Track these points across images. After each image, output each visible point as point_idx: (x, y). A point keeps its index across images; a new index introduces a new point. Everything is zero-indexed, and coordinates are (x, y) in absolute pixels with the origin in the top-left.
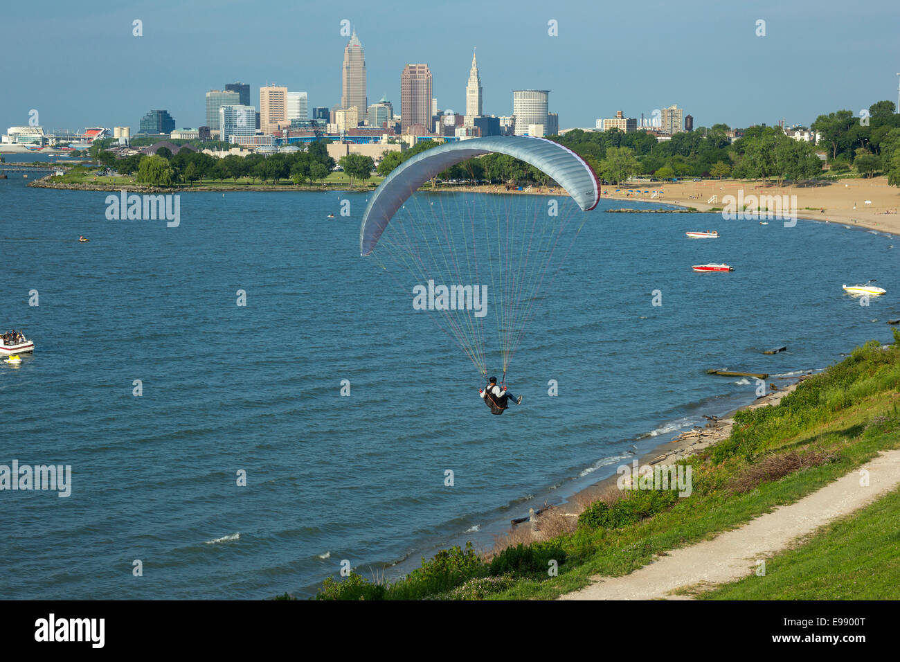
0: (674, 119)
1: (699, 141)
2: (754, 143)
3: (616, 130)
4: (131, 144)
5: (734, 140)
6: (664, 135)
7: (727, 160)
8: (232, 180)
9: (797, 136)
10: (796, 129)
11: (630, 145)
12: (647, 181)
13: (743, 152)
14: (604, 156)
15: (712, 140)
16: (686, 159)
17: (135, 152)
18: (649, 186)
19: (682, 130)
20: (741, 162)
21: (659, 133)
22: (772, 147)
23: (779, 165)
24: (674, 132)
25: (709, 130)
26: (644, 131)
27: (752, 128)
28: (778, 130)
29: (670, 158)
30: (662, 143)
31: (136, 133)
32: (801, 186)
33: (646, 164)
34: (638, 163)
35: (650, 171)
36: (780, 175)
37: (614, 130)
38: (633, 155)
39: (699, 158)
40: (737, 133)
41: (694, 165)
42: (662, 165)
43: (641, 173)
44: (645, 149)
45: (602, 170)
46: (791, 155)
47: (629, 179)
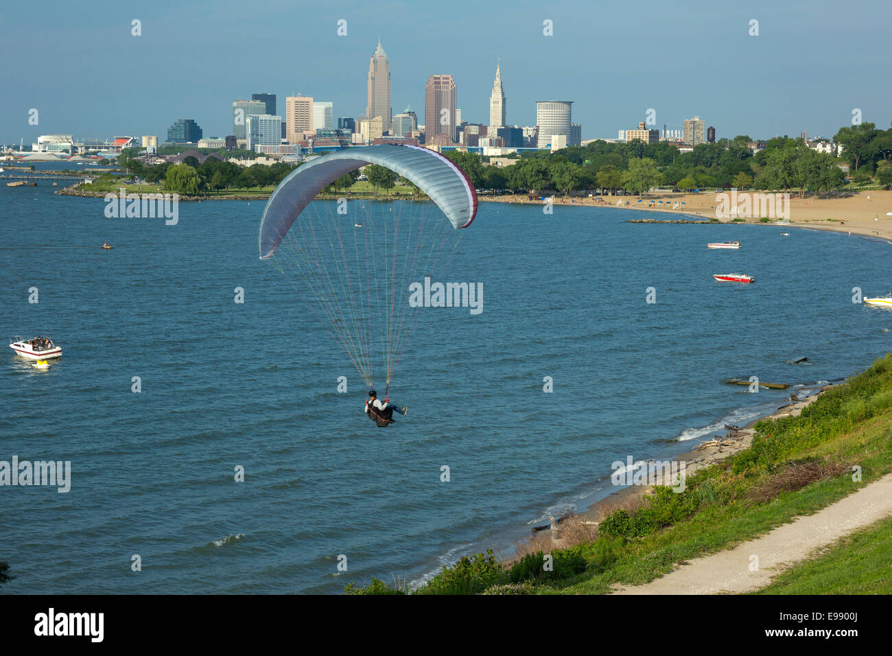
0: (696, 131)
1: (720, 152)
2: (776, 154)
3: (638, 141)
4: (159, 153)
5: (756, 151)
6: (686, 146)
7: (749, 171)
8: (257, 188)
9: (819, 148)
10: (818, 141)
11: (652, 156)
12: (670, 192)
13: (765, 164)
14: (626, 167)
15: (734, 152)
16: (707, 170)
17: (163, 161)
18: (670, 197)
19: (704, 141)
20: (764, 174)
21: (681, 144)
22: (794, 158)
23: (800, 177)
24: (697, 143)
25: (731, 141)
26: (667, 142)
27: (774, 140)
28: (801, 141)
29: (692, 169)
30: (685, 154)
31: (163, 142)
32: (823, 197)
33: (668, 175)
34: (660, 174)
35: (672, 182)
36: (802, 186)
37: (637, 141)
38: (655, 166)
39: (721, 169)
40: (759, 144)
41: (716, 176)
42: (684, 176)
43: (663, 184)
44: (667, 160)
45: (624, 180)
46: (813, 167)
47: (651, 189)
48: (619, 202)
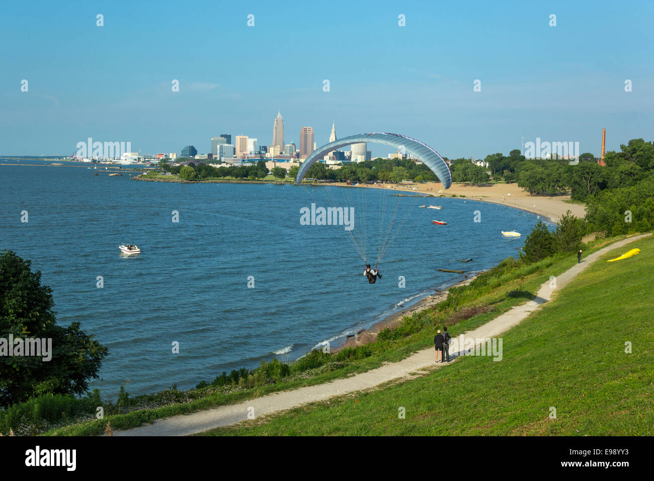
2: (459, 166)
3: (397, 159)
4: (177, 161)
5: (450, 165)
6: (419, 162)
8: (222, 178)
9: (478, 164)
10: (478, 161)
11: (404, 166)
12: (411, 182)
13: (454, 170)
14: (391, 170)
16: (428, 173)
17: (179, 165)
18: (411, 184)
20: (453, 175)
21: (417, 161)
22: (467, 168)
23: (470, 177)
26: (410, 160)
27: (458, 160)
28: (470, 161)
29: (421, 172)
30: (418, 165)
31: (179, 156)
32: (479, 186)
33: (411, 174)
34: (407, 174)
35: (412, 177)
36: (471, 181)
37: (396, 159)
38: (405, 170)
40: (452, 161)
41: (432, 176)
42: (418, 175)
43: (408, 179)
44: (410, 168)
45: (391, 177)
46: (475, 172)
47: (403, 181)
48: (388, 186)
